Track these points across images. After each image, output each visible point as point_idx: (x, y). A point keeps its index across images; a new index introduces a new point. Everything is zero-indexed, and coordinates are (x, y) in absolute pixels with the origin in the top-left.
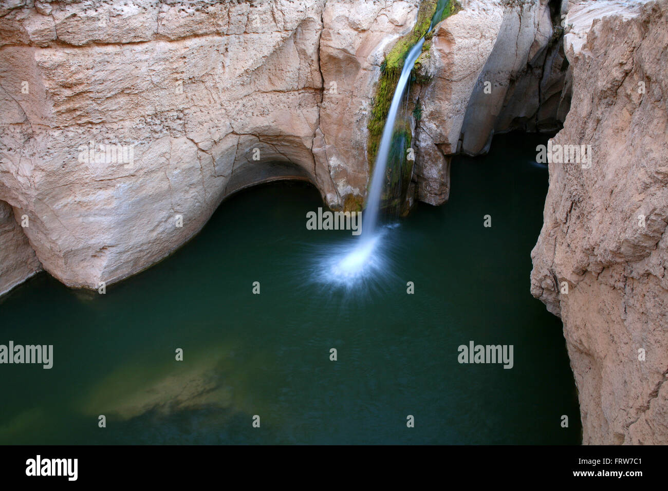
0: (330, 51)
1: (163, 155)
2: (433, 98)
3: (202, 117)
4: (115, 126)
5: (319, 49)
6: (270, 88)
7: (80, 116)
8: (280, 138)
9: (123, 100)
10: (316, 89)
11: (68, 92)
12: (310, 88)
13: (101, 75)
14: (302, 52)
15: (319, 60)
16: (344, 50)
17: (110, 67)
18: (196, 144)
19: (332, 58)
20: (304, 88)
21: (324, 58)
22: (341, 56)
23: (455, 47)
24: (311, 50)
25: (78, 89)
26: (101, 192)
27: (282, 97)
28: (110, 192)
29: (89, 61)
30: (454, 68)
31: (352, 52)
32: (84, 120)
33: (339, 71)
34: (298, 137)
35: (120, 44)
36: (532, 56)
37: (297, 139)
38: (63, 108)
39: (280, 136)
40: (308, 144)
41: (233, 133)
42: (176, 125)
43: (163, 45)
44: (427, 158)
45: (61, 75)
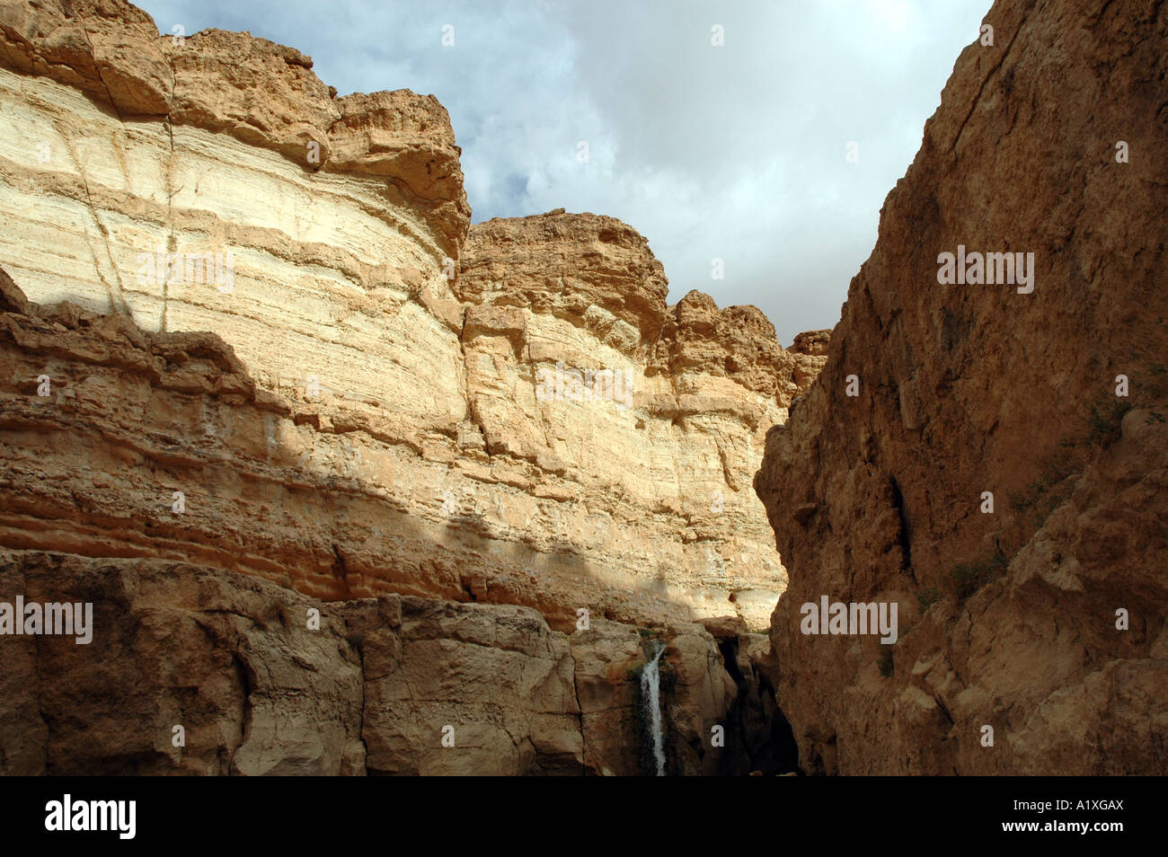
0: (586, 678)
1: (494, 738)
2: (677, 703)
3: (512, 716)
4: (469, 706)
5: (575, 679)
6: (544, 710)
7: (452, 693)
8: (553, 758)
9: (476, 685)
10: (575, 714)
11: (452, 671)
12: (571, 714)
13: (470, 662)
14: (565, 681)
15: (576, 688)
16: (597, 676)
17: (475, 658)
18: (511, 736)
19: (588, 685)
20: (567, 713)
21: (581, 687)
22: (595, 681)
23: (683, 659)
24: (571, 679)
25: (459, 669)
26: (461, 758)
27: (554, 718)
28: (467, 758)
29: (466, 651)
30: (687, 675)
31: (604, 676)
32: (453, 697)
33: (593, 697)
34: (572, 753)
35: (480, 644)
36: (728, 707)
37: (570, 756)
38: (445, 683)
39: (555, 754)
40: (580, 759)
41: (529, 737)
42: (498, 717)
43: (498, 651)
44: (684, 758)
45: (453, 657)
